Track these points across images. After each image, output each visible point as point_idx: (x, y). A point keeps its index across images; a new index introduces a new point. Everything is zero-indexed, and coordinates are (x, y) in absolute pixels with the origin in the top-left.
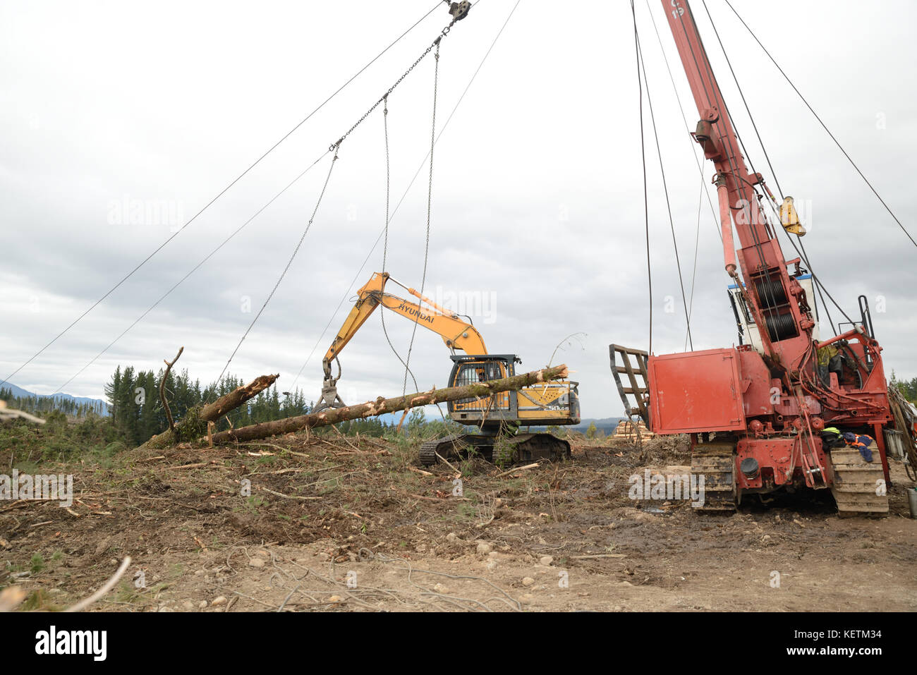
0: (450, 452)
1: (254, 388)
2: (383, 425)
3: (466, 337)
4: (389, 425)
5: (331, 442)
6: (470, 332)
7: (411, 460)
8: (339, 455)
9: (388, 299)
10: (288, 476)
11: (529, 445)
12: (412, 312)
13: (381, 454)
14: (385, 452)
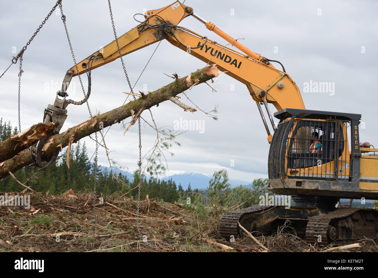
0: (255, 225)
1: (29, 137)
2: (178, 189)
3: (280, 88)
4: (185, 188)
5: (116, 204)
6: (285, 82)
7: (209, 231)
8: (125, 220)
9: (183, 35)
10: (66, 240)
11: (350, 220)
12: (213, 53)
13: (174, 222)
14: (178, 220)
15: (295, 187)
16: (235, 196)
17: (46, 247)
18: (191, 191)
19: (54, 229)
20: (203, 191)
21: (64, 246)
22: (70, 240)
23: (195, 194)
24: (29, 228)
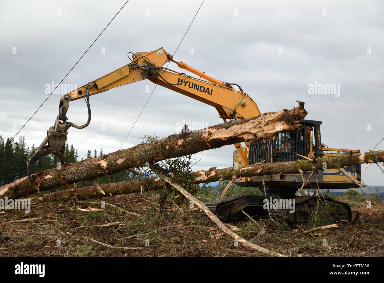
3: (244, 106)
9: (166, 74)
12: (191, 86)
13: (194, 211)
14: (197, 210)
15: (280, 180)
16: (238, 190)
17: (98, 235)
18: (206, 187)
19: (104, 221)
20: (215, 187)
21: (112, 234)
22: (116, 228)
23: (209, 189)
24: (85, 221)
